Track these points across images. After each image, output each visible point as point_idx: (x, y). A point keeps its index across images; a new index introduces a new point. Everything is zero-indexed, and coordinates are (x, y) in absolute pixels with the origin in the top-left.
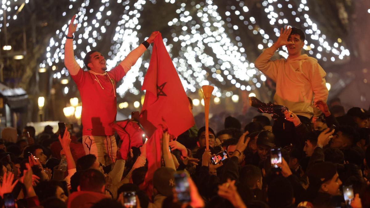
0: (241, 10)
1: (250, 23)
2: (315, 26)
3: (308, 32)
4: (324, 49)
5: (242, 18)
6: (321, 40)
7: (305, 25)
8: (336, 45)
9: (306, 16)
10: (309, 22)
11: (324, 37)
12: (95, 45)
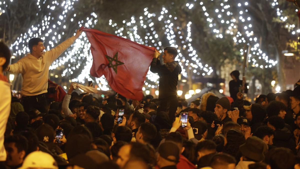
0: (153, 36)
1: (158, 45)
2: (194, 52)
3: (190, 55)
4: (199, 67)
5: (153, 41)
6: (197, 61)
7: (189, 51)
8: (207, 65)
9: (190, 45)
10: (191, 49)
11: (200, 59)
12: (53, 46)
